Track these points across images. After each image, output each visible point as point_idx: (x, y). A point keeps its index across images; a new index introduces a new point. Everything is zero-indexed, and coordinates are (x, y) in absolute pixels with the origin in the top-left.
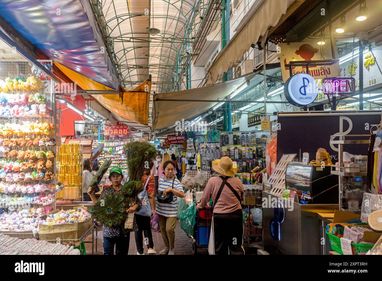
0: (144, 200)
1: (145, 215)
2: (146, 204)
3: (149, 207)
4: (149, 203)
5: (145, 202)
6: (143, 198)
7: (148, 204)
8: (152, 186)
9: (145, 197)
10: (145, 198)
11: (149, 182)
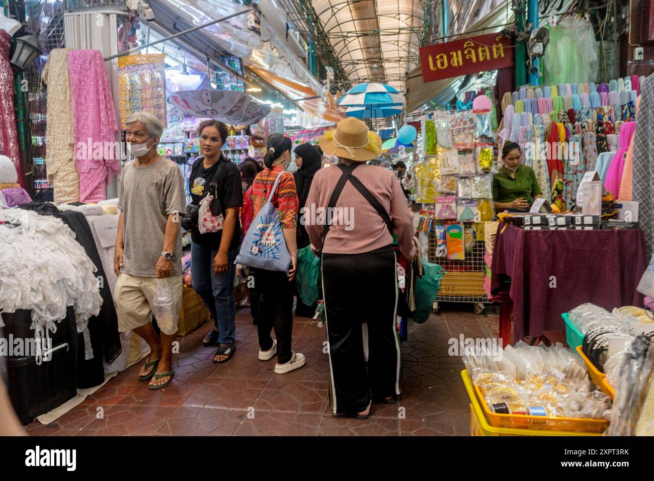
0: (268, 231)
1: (273, 269)
2: (274, 241)
3: (283, 247)
4: (282, 240)
5: (270, 237)
6: (267, 228)
7: (278, 240)
8: (289, 197)
9: (272, 224)
10: (270, 228)
11: (278, 188)
